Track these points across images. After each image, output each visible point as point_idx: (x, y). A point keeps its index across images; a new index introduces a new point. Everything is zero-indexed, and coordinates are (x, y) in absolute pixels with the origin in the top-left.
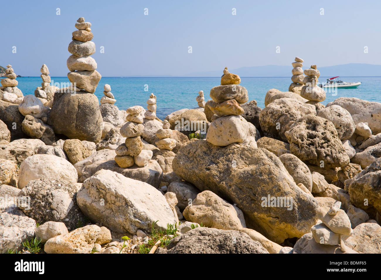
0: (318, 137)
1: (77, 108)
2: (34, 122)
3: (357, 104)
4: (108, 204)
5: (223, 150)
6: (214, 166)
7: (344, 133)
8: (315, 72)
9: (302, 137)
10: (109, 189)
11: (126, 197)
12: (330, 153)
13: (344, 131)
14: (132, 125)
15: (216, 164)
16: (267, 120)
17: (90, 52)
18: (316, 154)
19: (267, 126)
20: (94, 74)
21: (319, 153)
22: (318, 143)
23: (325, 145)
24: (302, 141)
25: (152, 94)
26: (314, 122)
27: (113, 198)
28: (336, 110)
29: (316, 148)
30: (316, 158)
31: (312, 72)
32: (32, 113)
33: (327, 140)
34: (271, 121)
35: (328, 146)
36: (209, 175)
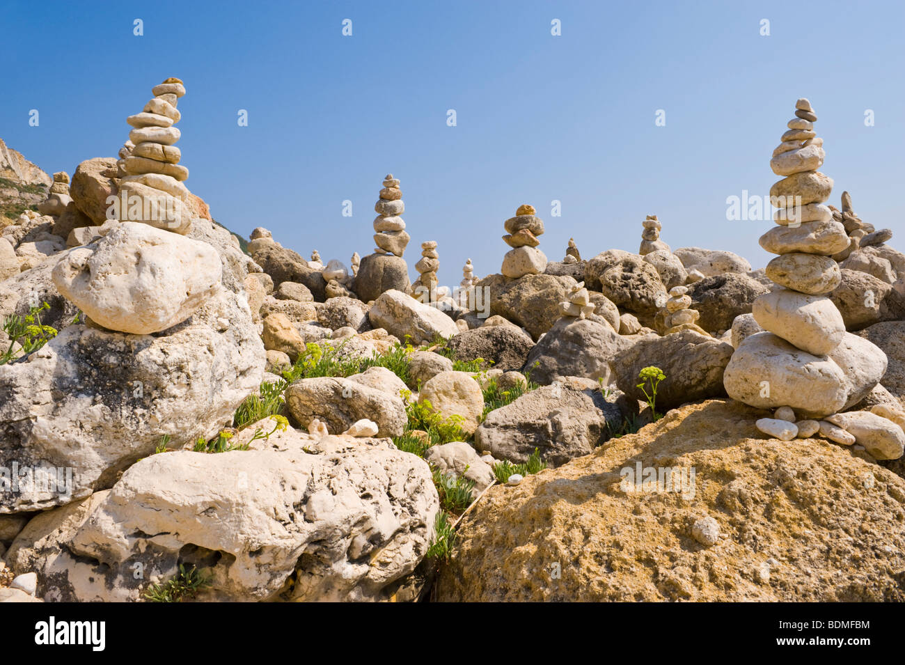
0: (633, 278)
1: (382, 271)
2: (338, 287)
3: (697, 253)
4: (396, 318)
5: (516, 281)
6: (506, 294)
7: (671, 279)
8: (655, 223)
9: (614, 278)
10: (397, 302)
11: (412, 309)
12: (645, 295)
13: (669, 277)
14: (426, 259)
15: (508, 293)
16: (591, 274)
17: (398, 211)
18: (629, 295)
19: (591, 281)
20: (401, 234)
21: (632, 294)
22: (633, 285)
23: (641, 287)
24: (615, 282)
25: (469, 259)
26: (631, 264)
27: (401, 311)
28: (660, 254)
29: (630, 289)
30: (630, 301)
31: (651, 223)
32: (336, 278)
33: (642, 281)
34: (594, 275)
35: (643, 288)
36: (500, 304)
